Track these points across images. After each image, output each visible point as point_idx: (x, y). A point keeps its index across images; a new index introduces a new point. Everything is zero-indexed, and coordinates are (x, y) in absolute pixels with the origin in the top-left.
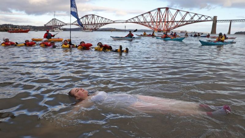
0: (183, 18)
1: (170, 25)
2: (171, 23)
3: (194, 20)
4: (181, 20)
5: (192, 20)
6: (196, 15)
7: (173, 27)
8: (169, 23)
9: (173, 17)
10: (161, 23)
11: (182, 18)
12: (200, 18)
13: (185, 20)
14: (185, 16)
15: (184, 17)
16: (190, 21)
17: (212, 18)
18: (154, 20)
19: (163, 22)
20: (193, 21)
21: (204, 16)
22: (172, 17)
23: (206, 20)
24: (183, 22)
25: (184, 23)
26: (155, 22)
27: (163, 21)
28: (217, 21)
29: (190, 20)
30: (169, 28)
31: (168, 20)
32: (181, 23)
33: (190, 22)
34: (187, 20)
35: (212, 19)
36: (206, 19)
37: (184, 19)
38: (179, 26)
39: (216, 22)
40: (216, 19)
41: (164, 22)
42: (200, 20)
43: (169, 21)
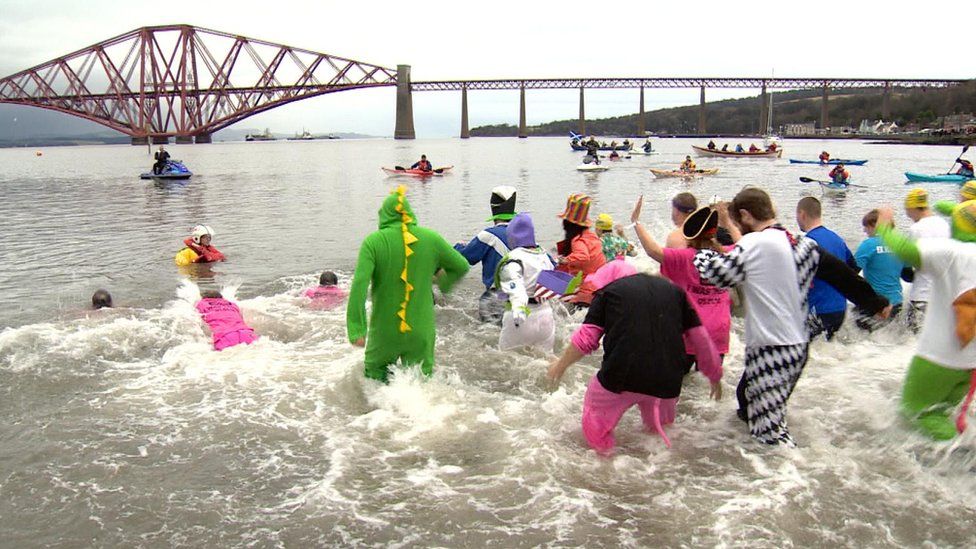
0: (268, 74)
1: (207, 108)
2: (212, 98)
3: (315, 83)
4: (262, 85)
5: (308, 83)
6: (324, 61)
7: (223, 116)
8: (202, 97)
9: (221, 72)
10: (163, 101)
11: (264, 76)
12: (341, 75)
13: (276, 85)
14: (276, 64)
15: (272, 70)
16: (300, 88)
17: (393, 74)
18: (126, 87)
19: (173, 94)
20: (312, 87)
21: (357, 63)
22: (216, 72)
23: (369, 81)
24: (269, 90)
25: (276, 97)
26: (133, 95)
27: (171, 89)
28: (415, 87)
29: (300, 84)
30: (204, 124)
31: (196, 84)
32: (258, 95)
33: (302, 92)
34: (284, 84)
35: (392, 78)
36: (369, 76)
37: (272, 77)
38: (252, 113)
39: (410, 89)
40: (409, 75)
41: (179, 93)
42: (341, 81)
43: (201, 87)
